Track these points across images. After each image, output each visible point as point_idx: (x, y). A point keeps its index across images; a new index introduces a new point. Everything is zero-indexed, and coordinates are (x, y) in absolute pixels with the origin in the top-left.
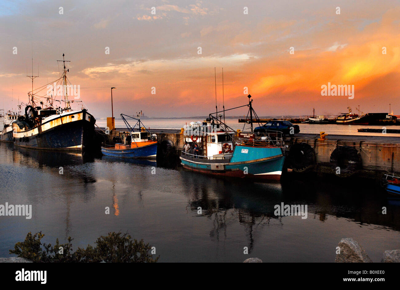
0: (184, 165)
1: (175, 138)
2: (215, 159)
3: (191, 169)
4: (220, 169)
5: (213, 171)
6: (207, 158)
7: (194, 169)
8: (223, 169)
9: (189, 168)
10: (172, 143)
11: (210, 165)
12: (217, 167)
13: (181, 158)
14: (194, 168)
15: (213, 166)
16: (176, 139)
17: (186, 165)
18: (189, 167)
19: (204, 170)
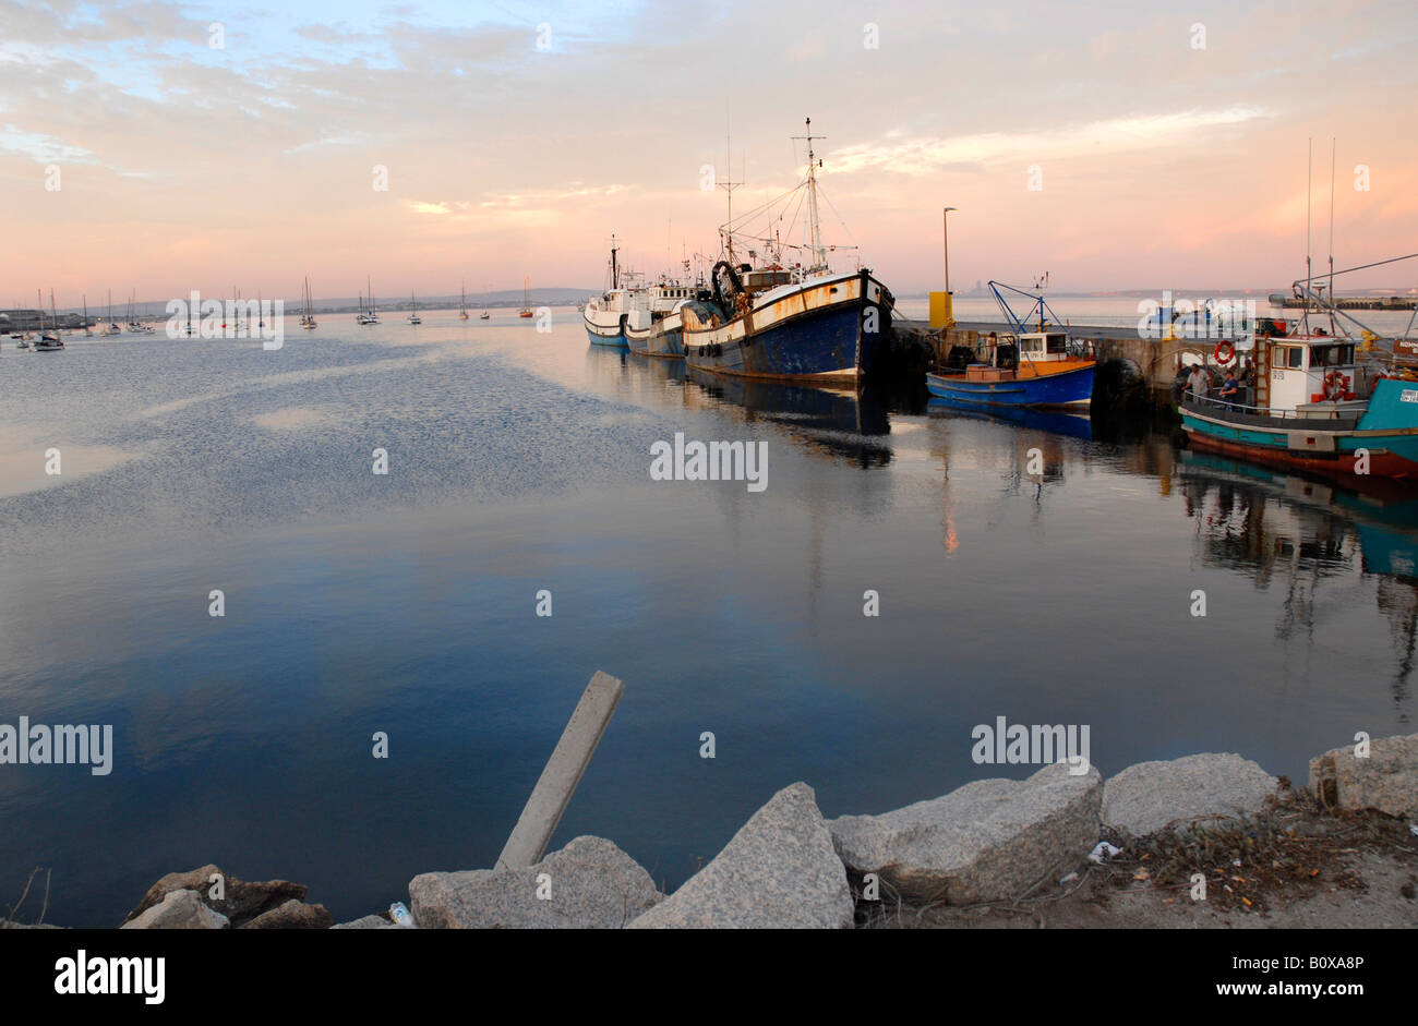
0: (1192, 430)
1: (1146, 354)
2: (1302, 416)
3: (1215, 443)
4: (1318, 447)
5: (1295, 453)
6: (1268, 413)
7: (1226, 446)
8: (1330, 447)
9: (1210, 442)
10: (1135, 368)
11: (1286, 435)
12: (1311, 440)
13: (1182, 410)
14: (1229, 442)
15: (1297, 439)
16: (1149, 356)
17: (1197, 432)
18: (1208, 437)
19: (1262, 449)
